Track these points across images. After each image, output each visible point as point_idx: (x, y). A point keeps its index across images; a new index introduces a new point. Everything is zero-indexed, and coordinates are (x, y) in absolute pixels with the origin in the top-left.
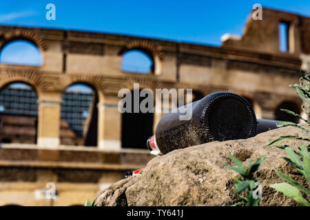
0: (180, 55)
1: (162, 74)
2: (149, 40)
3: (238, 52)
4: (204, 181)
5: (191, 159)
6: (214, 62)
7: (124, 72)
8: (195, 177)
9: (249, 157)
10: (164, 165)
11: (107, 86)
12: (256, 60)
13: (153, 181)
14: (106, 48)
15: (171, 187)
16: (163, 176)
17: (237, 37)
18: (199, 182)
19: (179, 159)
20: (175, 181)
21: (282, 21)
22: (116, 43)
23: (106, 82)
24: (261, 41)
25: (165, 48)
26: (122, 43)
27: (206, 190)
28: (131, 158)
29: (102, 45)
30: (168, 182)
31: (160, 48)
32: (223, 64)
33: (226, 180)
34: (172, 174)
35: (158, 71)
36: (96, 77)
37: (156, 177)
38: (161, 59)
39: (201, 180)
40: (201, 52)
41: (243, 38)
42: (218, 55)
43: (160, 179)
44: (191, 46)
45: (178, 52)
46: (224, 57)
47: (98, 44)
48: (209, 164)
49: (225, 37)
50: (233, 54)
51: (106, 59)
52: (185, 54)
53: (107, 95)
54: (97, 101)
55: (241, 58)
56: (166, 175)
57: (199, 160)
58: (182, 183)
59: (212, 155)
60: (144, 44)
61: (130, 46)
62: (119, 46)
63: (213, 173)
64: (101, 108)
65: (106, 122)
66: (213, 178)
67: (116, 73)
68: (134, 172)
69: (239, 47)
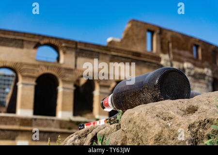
0: (78, 50)
1: (64, 63)
2: (56, 39)
3: (118, 50)
4: (171, 125)
5: (158, 111)
6: (101, 57)
7: (37, 61)
8: (164, 122)
9: (196, 110)
10: (139, 114)
11: (24, 70)
12: (130, 56)
13: (131, 125)
14: (25, 43)
15: (147, 128)
16: (139, 121)
17: (118, 40)
18: (168, 126)
19: (149, 111)
20: (150, 125)
21: (149, 31)
22: (33, 40)
23: (25, 67)
24: (134, 43)
25: (67, 45)
26: (37, 40)
27: (174, 131)
28: (40, 122)
29: (23, 40)
30: (144, 125)
31: (64, 45)
32: (108, 58)
33: (187, 124)
34: (146, 120)
35: (62, 61)
36: (17, 63)
37: (133, 122)
38: (64, 53)
39: (170, 125)
40: (93, 49)
41: (122, 41)
42: (104, 52)
43: (137, 124)
44: (86, 44)
45: (76, 48)
46: (108, 53)
47: (19, 40)
48: (172, 114)
49: (109, 40)
50: (114, 52)
51: (25, 50)
52: (81, 49)
53: (24, 77)
54: (17, 81)
55: (119, 54)
56: (141, 121)
57: (164, 111)
58: (156, 126)
59: (172, 108)
60: (53, 42)
61: (42, 42)
62: (35, 42)
63: (177, 119)
64: (20, 86)
65: (22, 96)
66: (178, 123)
67: (31, 61)
68: (85, 124)
69: (118, 47)
